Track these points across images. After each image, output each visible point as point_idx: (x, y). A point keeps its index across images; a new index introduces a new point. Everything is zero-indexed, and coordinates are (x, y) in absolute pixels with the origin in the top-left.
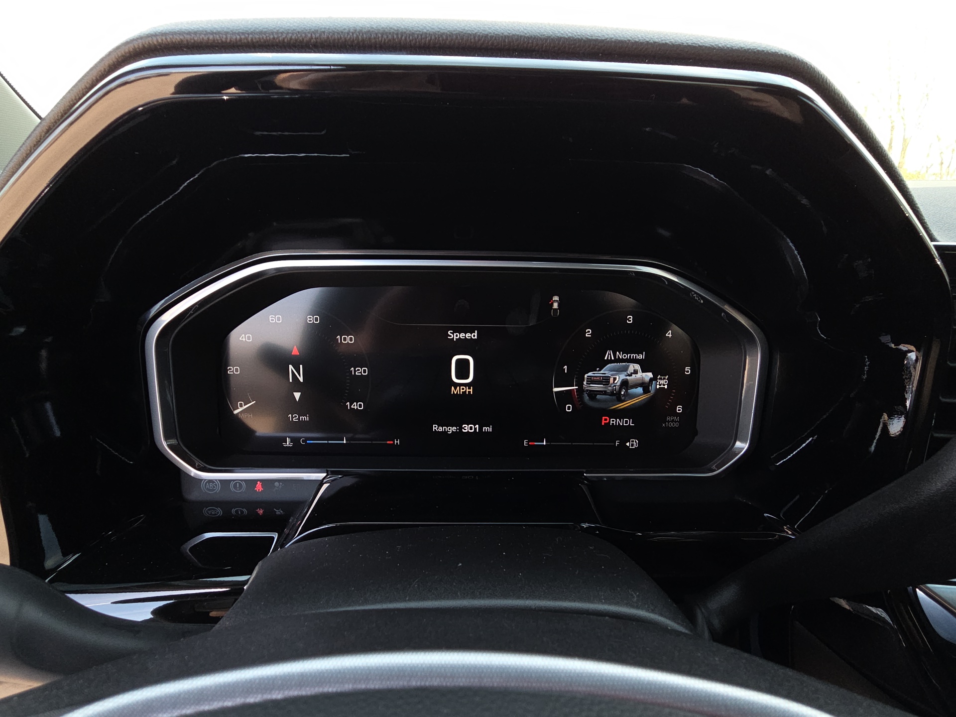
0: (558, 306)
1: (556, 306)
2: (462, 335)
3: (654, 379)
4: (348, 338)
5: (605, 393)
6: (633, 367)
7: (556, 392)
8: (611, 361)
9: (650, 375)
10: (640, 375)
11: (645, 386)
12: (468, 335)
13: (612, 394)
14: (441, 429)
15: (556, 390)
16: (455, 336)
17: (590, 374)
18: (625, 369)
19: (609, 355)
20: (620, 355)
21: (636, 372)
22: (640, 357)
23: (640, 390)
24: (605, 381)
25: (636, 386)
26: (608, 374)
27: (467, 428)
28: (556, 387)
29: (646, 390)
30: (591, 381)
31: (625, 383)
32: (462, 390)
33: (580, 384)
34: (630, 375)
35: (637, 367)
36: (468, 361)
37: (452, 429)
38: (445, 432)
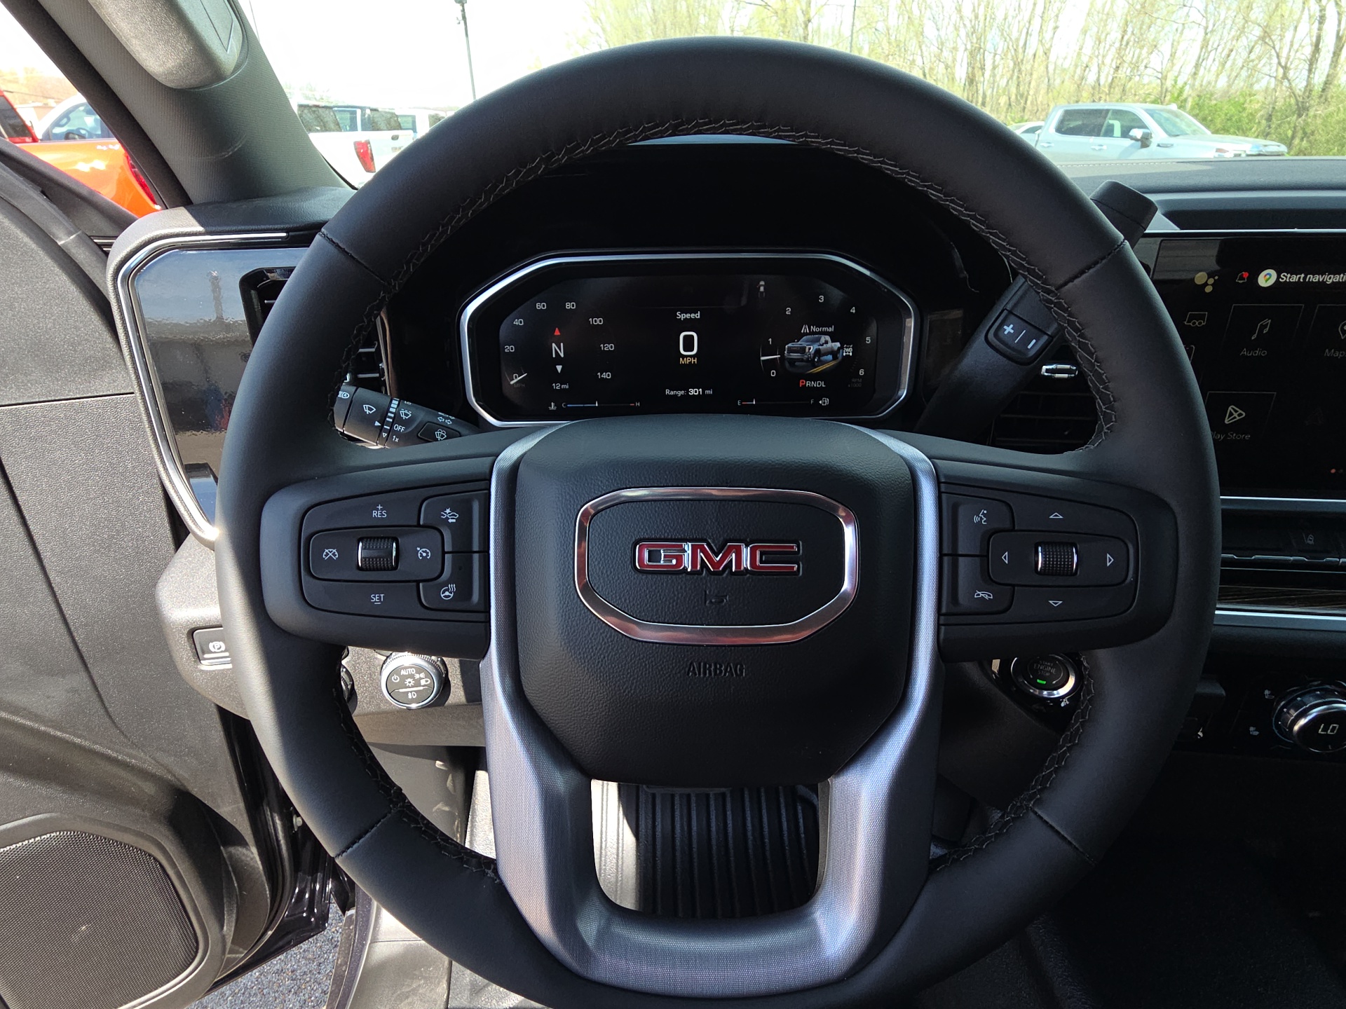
0: (764, 289)
1: (762, 289)
2: (688, 316)
3: (842, 348)
4: (598, 320)
5: (801, 360)
6: (824, 338)
7: (764, 361)
8: (806, 334)
9: (838, 344)
10: (830, 344)
11: (834, 354)
12: (693, 316)
13: (807, 361)
14: (672, 393)
15: (763, 358)
16: (682, 316)
17: (790, 345)
18: (818, 340)
19: (805, 329)
20: (814, 329)
21: (826, 342)
22: (831, 330)
23: (830, 357)
24: (802, 350)
25: (826, 354)
26: (804, 344)
27: (692, 392)
28: (763, 356)
29: (835, 358)
30: (791, 350)
31: (818, 352)
32: (687, 361)
33: (782, 354)
34: (822, 345)
35: (828, 338)
36: (693, 336)
37: (681, 393)
38: (676, 395)
